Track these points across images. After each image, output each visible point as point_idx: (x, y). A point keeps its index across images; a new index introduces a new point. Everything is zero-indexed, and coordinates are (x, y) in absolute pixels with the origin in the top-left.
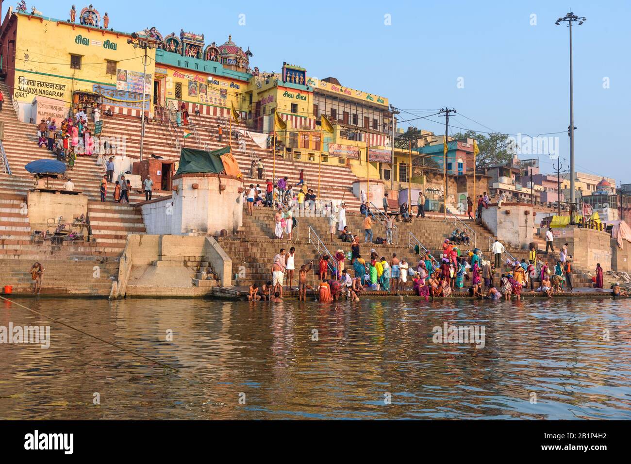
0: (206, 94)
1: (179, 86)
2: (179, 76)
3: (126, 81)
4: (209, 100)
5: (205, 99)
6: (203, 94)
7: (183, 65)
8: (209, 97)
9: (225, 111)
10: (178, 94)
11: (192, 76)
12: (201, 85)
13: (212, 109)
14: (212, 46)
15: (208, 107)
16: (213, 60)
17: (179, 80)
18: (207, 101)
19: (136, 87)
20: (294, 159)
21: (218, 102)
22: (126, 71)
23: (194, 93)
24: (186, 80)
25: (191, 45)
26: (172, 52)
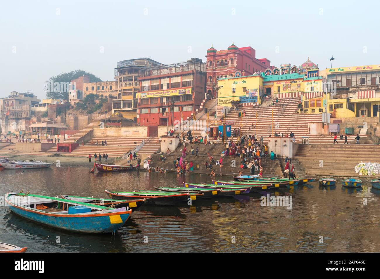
0: (290, 88)
1: (279, 88)
2: (279, 84)
3: (249, 93)
4: (292, 90)
5: (290, 90)
6: (289, 88)
7: (280, 79)
8: (292, 89)
9: (300, 93)
10: (279, 91)
11: (284, 83)
12: (288, 85)
13: (294, 94)
14: (293, 67)
15: (292, 93)
16: (294, 73)
17: (279, 85)
18: (291, 91)
19: (252, 94)
20: (304, 113)
21: (296, 90)
22: (249, 90)
23: (285, 89)
24: (281, 84)
25: (284, 69)
26: (276, 74)
